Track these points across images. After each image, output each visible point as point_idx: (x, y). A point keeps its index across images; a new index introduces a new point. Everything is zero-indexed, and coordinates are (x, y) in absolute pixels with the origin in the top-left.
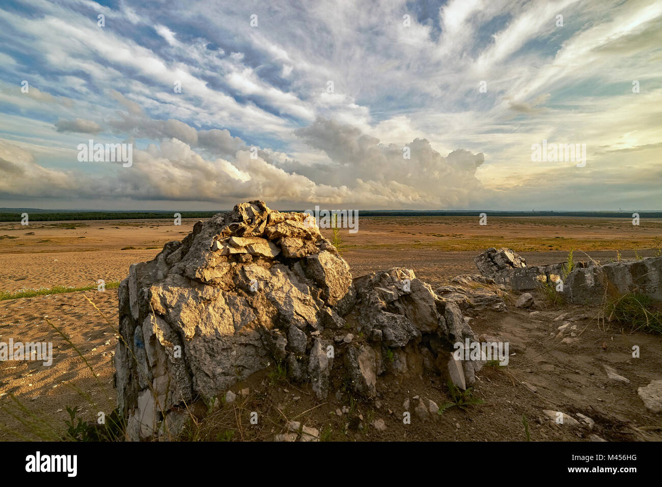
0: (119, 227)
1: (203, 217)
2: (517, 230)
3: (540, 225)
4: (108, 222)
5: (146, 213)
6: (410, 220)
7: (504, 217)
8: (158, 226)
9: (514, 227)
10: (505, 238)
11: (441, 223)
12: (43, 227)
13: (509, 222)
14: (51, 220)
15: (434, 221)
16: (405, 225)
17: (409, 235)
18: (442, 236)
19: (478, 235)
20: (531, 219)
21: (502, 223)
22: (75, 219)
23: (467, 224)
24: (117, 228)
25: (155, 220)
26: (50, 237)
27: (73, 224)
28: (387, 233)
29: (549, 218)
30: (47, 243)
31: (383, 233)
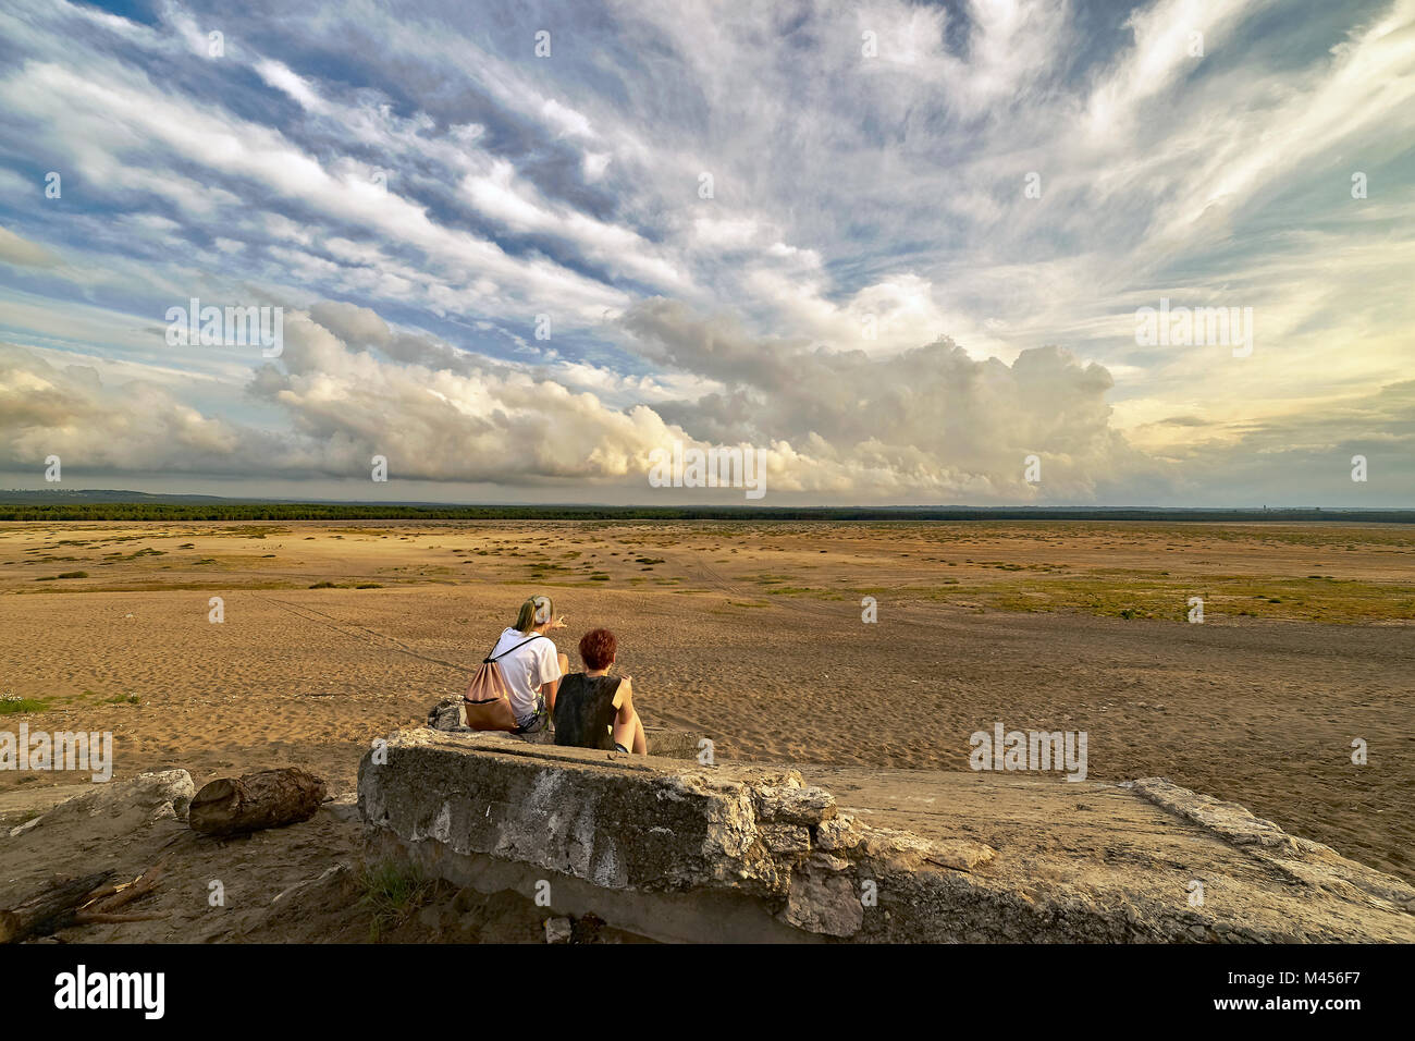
0: (343, 536)
1: (511, 518)
2: (1209, 555)
3: (1277, 543)
4: (326, 526)
5: (403, 509)
6: (954, 530)
7: (1185, 524)
8: (417, 535)
9: (1204, 547)
10: (1171, 575)
11: (1025, 537)
12: (212, 533)
13: (1194, 534)
14: (230, 519)
15: (1010, 532)
16: (940, 541)
17: (942, 564)
18: (1019, 569)
19: (1106, 566)
20: (1257, 529)
21: (1177, 537)
22: (271, 518)
23: (1087, 540)
24: (339, 537)
25: (416, 521)
26: (216, 554)
27: (264, 528)
28: (890, 561)
29: (1306, 525)
30: (207, 567)
31: (882, 560)
